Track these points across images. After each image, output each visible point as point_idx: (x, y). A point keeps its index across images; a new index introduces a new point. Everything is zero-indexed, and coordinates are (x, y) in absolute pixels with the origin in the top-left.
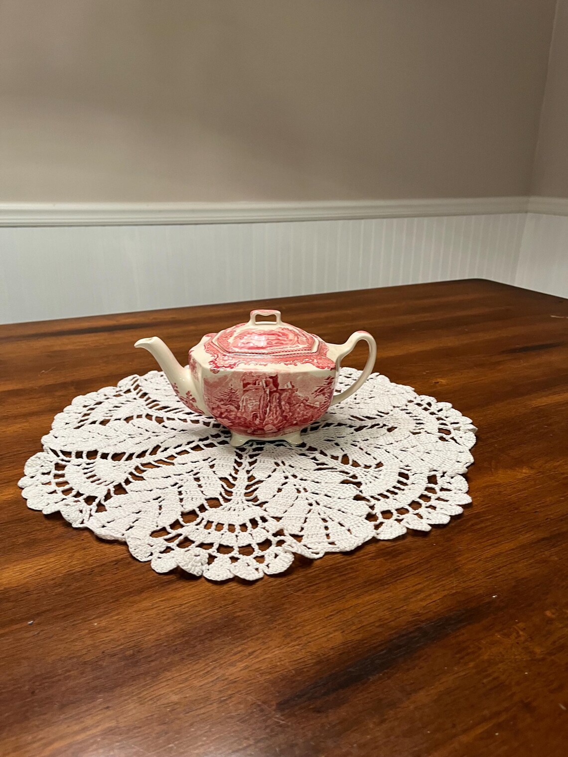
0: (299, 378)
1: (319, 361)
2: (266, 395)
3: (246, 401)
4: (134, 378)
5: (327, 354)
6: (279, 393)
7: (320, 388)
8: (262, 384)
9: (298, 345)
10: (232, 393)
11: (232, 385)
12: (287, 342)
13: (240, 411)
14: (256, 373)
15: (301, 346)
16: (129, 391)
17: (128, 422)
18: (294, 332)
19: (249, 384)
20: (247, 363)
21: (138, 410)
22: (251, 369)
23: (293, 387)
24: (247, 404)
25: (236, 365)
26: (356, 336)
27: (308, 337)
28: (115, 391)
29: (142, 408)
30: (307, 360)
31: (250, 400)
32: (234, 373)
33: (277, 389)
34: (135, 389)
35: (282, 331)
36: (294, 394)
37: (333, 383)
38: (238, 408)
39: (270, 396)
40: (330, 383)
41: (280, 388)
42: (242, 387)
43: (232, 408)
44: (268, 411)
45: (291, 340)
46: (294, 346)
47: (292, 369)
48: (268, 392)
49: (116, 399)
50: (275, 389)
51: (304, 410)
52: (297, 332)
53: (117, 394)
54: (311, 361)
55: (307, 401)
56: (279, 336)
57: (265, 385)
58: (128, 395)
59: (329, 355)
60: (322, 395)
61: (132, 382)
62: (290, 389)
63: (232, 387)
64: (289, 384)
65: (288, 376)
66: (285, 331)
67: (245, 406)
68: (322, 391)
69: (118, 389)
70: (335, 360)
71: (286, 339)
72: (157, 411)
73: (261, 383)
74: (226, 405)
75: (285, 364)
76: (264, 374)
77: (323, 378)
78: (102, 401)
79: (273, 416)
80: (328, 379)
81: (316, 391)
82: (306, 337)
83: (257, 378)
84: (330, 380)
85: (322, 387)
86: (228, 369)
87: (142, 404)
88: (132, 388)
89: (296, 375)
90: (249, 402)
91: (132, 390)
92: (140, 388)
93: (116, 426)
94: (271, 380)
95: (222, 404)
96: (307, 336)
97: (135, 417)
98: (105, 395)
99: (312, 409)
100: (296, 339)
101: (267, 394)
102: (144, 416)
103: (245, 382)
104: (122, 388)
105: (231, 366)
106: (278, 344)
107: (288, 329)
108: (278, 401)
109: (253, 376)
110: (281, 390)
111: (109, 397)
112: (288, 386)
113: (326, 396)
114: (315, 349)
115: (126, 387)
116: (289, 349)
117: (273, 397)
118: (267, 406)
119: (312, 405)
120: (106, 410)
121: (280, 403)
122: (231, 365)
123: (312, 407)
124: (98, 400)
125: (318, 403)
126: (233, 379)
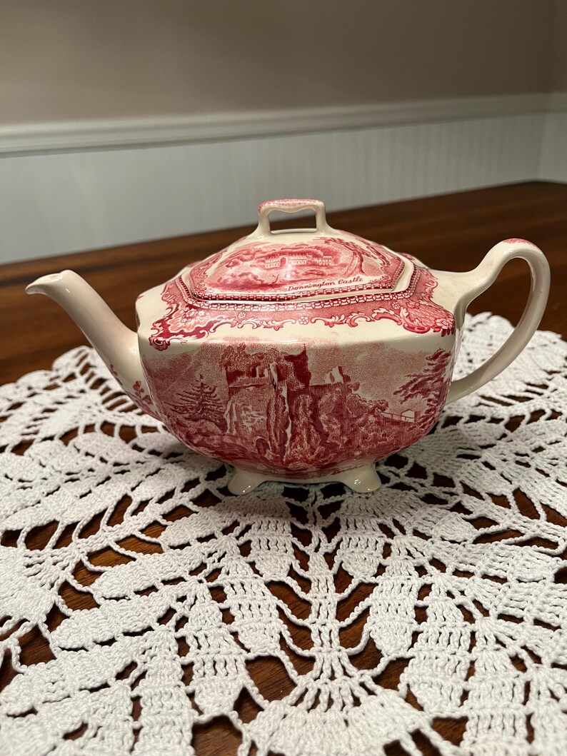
0: (359, 358)
1: (413, 312)
2: (280, 400)
3: (238, 412)
4: (80, 352)
5: (434, 295)
6: (312, 395)
7: (415, 380)
8: (270, 374)
9: (361, 276)
10: (204, 394)
11: (201, 377)
12: (335, 270)
13: (228, 432)
14: (253, 347)
15: (366, 279)
16: (71, 377)
17: (66, 444)
18: (355, 246)
19: (239, 373)
20: (237, 323)
21: (88, 415)
22: (243, 339)
23: (347, 378)
24: (240, 419)
25: (211, 330)
26: (502, 251)
27: (389, 257)
28: (47, 378)
29: (95, 411)
30: (382, 310)
31: (246, 410)
32: (205, 348)
33: (307, 385)
34: (82, 373)
35: (326, 246)
36: (348, 397)
37: (448, 367)
38: (223, 426)
39: (290, 403)
40: (440, 368)
41: (312, 382)
42: (225, 381)
43: (212, 427)
44: (289, 436)
45: (344, 265)
46: (351, 278)
47: (343, 335)
48: (284, 394)
49: (49, 395)
50: (301, 386)
51: (377, 431)
52: (364, 247)
53: (52, 383)
54: (392, 313)
55: (383, 410)
56: (316, 256)
57: (275, 376)
58: (70, 384)
59: (437, 298)
60: (420, 396)
61: (77, 360)
62: (338, 384)
63: (204, 381)
64: (335, 372)
65: (333, 354)
66: (332, 246)
67: (236, 423)
68: (419, 387)
69: (53, 374)
70: (452, 311)
71: (331, 264)
72: (123, 414)
73: (266, 372)
74: (196, 420)
75: (327, 324)
76: (274, 350)
77: (421, 355)
78: (21, 400)
79: (302, 446)
80: (435, 357)
81: (405, 387)
82: (384, 258)
83: (258, 360)
84: (442, 359)
85: (419, 376)
86: (191, 340)
87: (95, 401)
88: (77, 371)
89: (354, 349)
90: (243, 414)
91: (78, 375)
92: (91, 370)
93: (43, 454)
94: (290, 365)
95: (186, 418)
96: (386, 255)
97: (80, 431)
98: (30, 388)
99: (395, 428)
100: (356, 261)
101: (283, 399)
102: (97, 427)
103: (232, 368)
104: (60, 373)
105: (198, 333)
106: (311, 276)
107: (341, 241)
108: (310, 412)
109: (247, 356)
110: (317, 387)
111: (37, 391)
112: (332, 378)
113: (432, 396)
114: (403, 284)
115: (67, 370)
116: (337, 286)
117: (298, 406)
118: (286, 426)
119: (396, 418)
120: (27, 420)
121: (315, 417)
122: (198, 329)
123: (397, 423)
124: (16, 399)
125: (411, 414)
126: (204, 364)
